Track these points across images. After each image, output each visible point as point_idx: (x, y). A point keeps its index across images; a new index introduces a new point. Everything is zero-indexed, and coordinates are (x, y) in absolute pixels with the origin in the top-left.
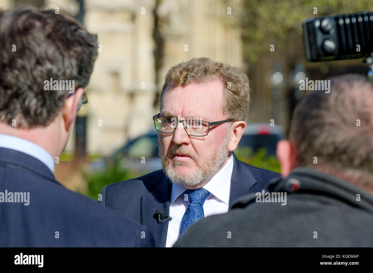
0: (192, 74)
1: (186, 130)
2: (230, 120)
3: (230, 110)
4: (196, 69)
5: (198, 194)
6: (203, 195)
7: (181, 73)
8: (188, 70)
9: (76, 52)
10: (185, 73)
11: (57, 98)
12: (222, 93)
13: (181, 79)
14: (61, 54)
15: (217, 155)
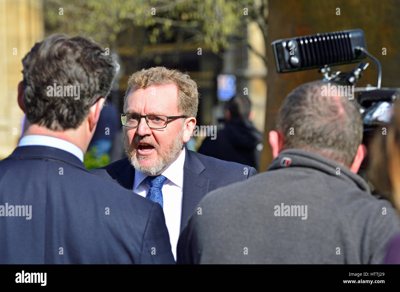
0: (152, 78)
1: (148, 123)
2: (184, 117)
3: (183, 108)
4: (154, 75)
5: (158, 179)
6: (161, 181)
7: (143, 77)
8: (148, 76)
9: (98, 73)
10: (145, 78)
11: (83, 108)
12: (177, 94)
13: (143, 83)
14: (87, 75)
15: (174, 145)
